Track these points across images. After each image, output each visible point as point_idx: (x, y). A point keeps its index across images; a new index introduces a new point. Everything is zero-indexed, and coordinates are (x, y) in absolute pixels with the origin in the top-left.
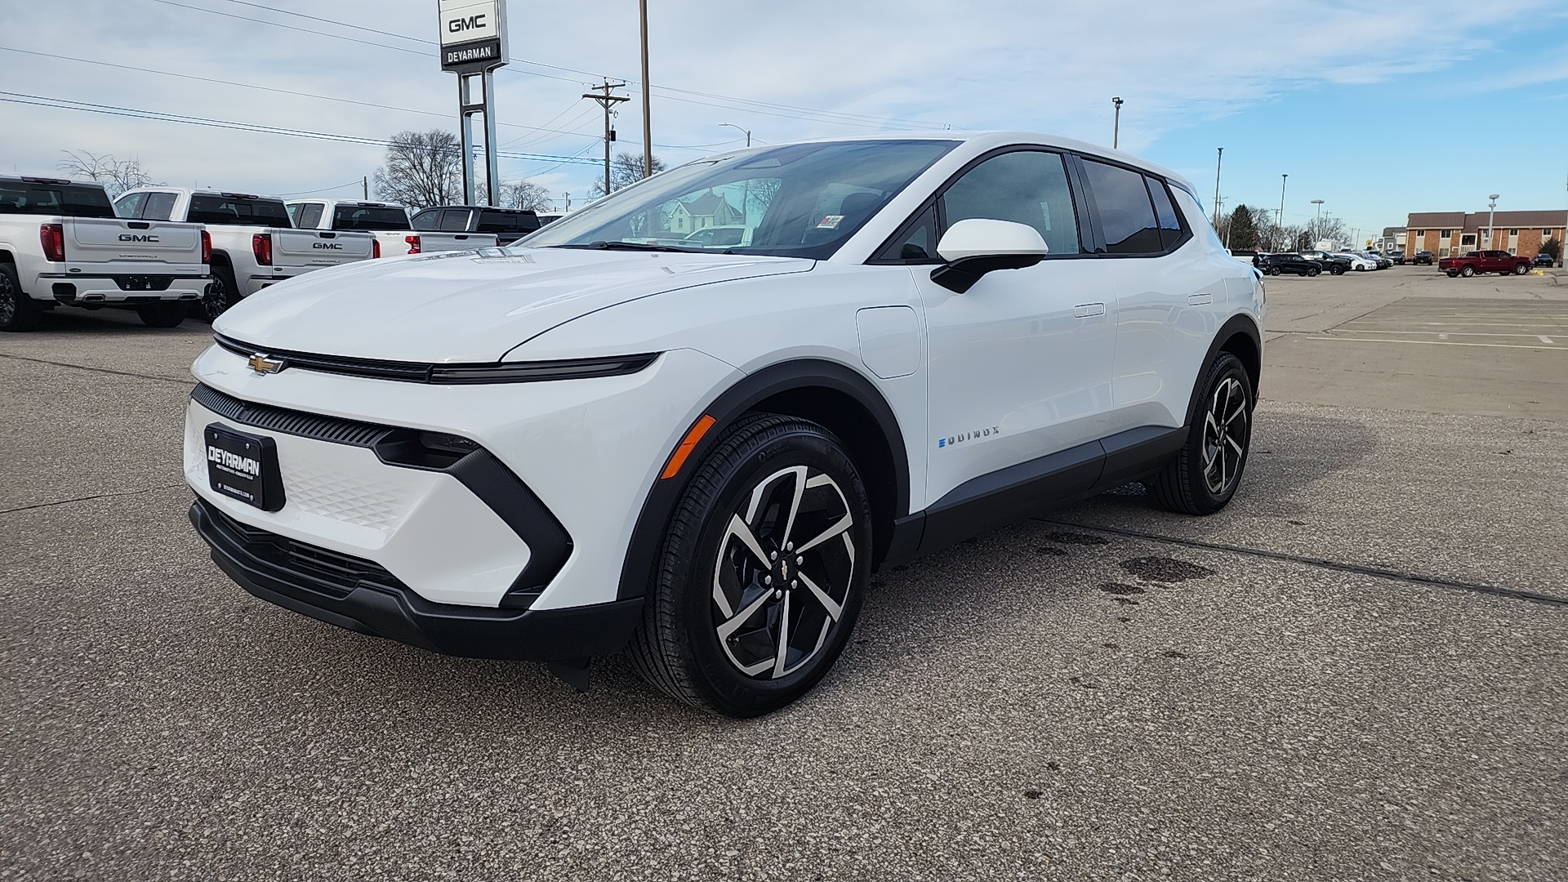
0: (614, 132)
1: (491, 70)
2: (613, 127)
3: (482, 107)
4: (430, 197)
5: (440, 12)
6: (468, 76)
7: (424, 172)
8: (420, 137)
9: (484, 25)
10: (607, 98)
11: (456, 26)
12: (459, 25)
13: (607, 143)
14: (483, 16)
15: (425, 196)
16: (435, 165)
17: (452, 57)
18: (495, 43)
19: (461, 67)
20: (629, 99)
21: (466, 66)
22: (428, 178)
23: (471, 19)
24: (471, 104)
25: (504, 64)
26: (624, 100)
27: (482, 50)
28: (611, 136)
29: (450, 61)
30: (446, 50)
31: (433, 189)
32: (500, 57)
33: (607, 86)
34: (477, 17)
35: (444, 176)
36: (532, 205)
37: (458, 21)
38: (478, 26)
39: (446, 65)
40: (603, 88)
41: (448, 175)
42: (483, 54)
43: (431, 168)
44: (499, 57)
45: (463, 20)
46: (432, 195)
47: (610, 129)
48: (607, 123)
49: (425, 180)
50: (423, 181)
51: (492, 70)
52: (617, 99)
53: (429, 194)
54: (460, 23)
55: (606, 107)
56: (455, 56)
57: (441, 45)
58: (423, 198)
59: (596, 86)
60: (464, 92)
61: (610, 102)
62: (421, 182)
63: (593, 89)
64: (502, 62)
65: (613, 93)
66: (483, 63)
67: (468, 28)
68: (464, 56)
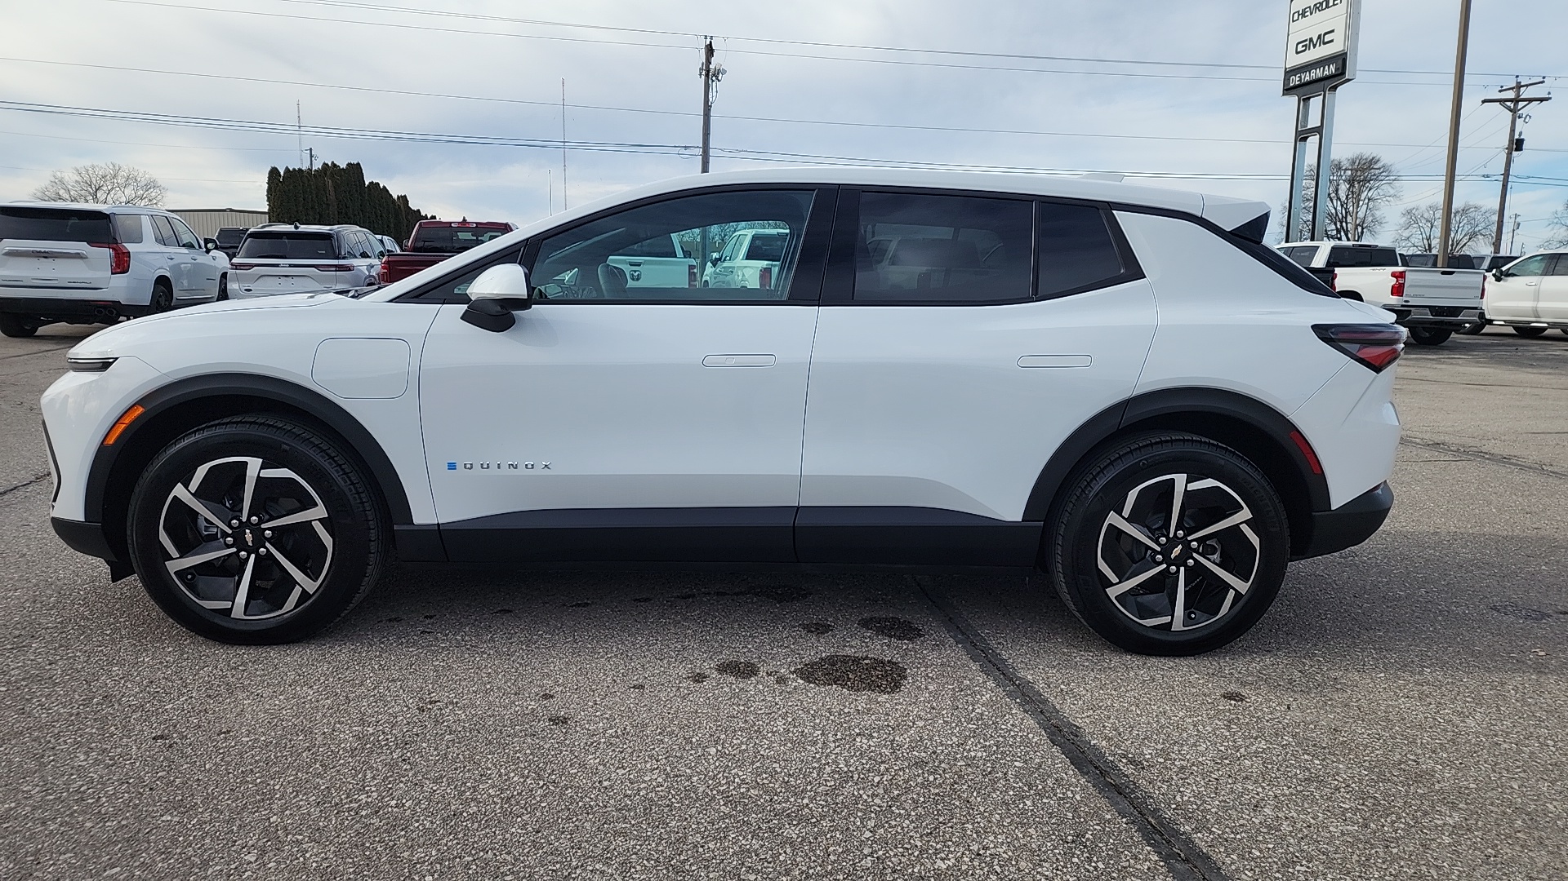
0: (1522, 140)
1: (1334, 88)
2: (1520, 134)
3: (1318, 130)
4: (1342, 226)
5: (1288, 35)
6: (1309, 98)
7: (1339, 199)
8: (1340, 163)
9: (1332, 41)
10: (1516, 101)
11: (1303, 46)
12: (1306, 46)
13: (1509, 155)
14: (1333, 31)
15: (1335, 224)
16: (1352, 192)
17: (1295, 80)
18: (1341, 59)
19: (1301, 90)
20: (1550, 98)
21: (1308, 87)
22: (1342, 206)
23: (1319, 37)
24: (1309, 127)
25: (1349, 80)
26: (1541, 100)
27: (1327, 68)
28: (1518, 145)
29: (1291, 85)
30: (1289, 73)
31: (1346, 218)
32: (1345, 73)
33: (1519, 86)
34: (1326, 34)
35: (1361, 203)
36: (1477, 229)
37: (1306, 40)
38: (1325, 43)
39: (1287, 90)
40: (1512, 89)
41: (1366, 201)
42: (1326, 73)
43: (1347, 196)
44: (1343, 73)
45: (1311, 40)
46: (1344, 224)
47: (1517, 137)
48: (1513, 130)
49: (1339, 208)
50: (1335, 209)
51: (1336, 88)
52: (1530, 100)
53: (1341, 223)
54: (1308, 42)
55: (1514, 111)
56: (1297, 79)
57: (1286, 69)
58: (1334, 227)
59: (1504, 88)
60: (1302, 114)
61: (1521, 104)
62: (1333, 211)
63: (1500, 91)
64: (1347, 77)
65: (1526, 93)
66: (1326, 82)
67: (1314, 47)
68: (1307, 77)
